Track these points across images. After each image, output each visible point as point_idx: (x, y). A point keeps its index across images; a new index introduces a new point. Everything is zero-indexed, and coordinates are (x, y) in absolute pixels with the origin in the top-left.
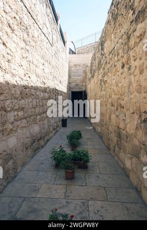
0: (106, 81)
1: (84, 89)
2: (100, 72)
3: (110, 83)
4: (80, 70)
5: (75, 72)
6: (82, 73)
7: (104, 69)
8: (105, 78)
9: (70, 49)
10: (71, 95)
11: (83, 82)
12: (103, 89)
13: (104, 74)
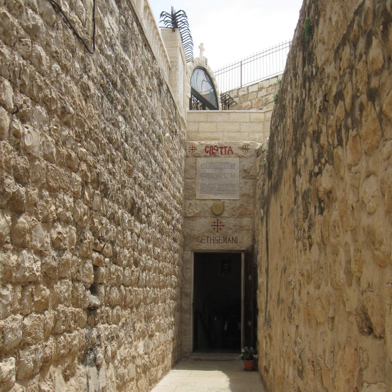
0: (329, 193)
1: (243, 242)
2: (301, 161)
3: (351, 199)
4: (232, 166)
5: (208, 176)
6: (237, 180)
7: (316, 136)
8: (325, 182)
9: (194, 93)
10: (191, 266)
11: (241, 215)
12: (316, 237)
13: (317, 162)
